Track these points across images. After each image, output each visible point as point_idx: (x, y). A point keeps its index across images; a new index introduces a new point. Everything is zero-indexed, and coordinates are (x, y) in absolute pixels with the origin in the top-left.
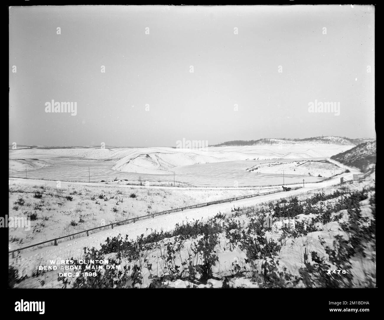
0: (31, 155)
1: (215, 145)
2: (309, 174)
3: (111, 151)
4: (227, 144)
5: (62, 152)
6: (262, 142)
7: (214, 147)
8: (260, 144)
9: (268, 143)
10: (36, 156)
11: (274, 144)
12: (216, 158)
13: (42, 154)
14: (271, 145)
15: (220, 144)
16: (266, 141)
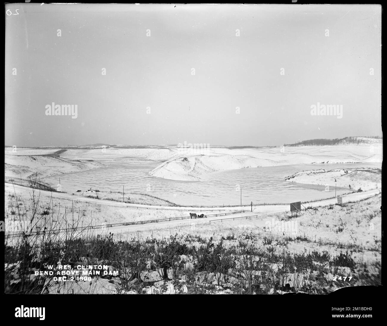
0: (101, 155)
1: (291, 144)
2: (350, 186)
3: (171, 152)
4: (305, 143)
5: (128, 152)
6: (347, 141)
7: (290, 146)
8: (344, 144)
9: (354, 142)
10: (105, 156)
11: (362, 144)
12: (272, 161)
13: (110, 155)
14: (357, 144)
15: (297, 143)
16: (351, 140)
